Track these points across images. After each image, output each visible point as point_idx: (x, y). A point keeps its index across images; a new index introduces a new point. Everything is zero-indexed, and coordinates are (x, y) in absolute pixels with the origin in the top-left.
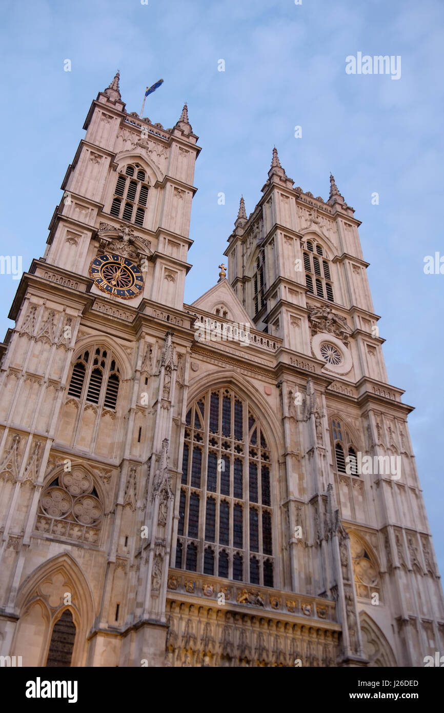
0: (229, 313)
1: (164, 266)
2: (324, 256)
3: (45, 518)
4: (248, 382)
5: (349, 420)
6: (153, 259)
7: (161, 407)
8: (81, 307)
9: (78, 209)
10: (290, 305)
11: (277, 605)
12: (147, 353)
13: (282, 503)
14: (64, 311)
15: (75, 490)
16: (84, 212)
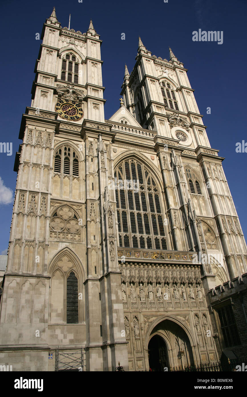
0: (128, 122)
1: (92, 102)
2: (171, 88)
3: (54, 232)
4: (142, 154)
5: (194, 168)
6: (86, 99)
7: (101, 172)
8: (54, 128)
9: (44, 79)
10: (158, 114)
11: (170, 258)
12: (90, 146)
13: (167, 211)
14: (46, 130)
15: (66, 217)
16: (48, 80)
